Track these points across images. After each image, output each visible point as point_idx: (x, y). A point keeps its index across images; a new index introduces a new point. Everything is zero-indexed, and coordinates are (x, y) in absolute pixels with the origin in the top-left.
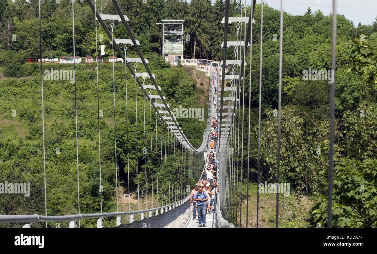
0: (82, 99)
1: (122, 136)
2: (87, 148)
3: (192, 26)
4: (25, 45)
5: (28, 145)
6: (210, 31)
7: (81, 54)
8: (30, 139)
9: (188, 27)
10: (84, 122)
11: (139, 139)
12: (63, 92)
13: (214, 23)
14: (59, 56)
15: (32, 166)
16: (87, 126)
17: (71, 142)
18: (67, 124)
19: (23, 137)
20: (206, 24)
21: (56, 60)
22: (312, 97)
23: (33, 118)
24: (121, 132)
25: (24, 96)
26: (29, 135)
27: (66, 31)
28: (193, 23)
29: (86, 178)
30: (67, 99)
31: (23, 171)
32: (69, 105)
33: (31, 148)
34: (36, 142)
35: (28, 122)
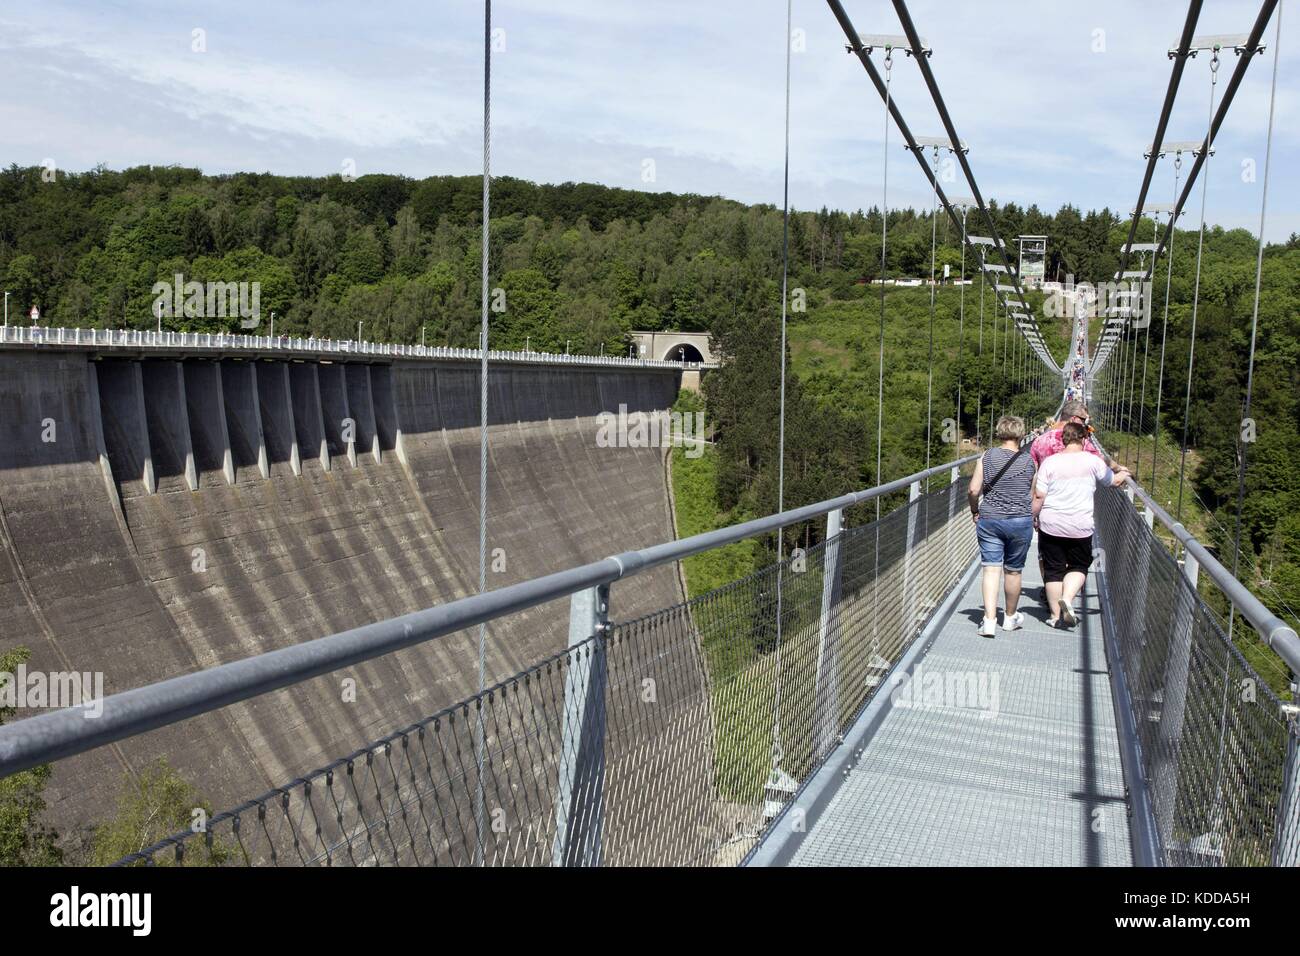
0: (920, 326)
1: (963, 370)
2: (922, 383)
3: (1056, 245)
4: (857, 264)
5: (852, 377)
6: (1078, 250)
7: (923, 275)
8: (856, 370)
9: (1052, 245)
10: (920, 353)
11: (984, 374)
12: (898, 318)
13: (1084, 241)
14: (895, 278)
15: (855, 402)
16: (923, 358)
17: (904, 376)
18: (900, 354)
19: (848, 368)
20: (1074, 242)
21: (892, 281)
22: (1207, 328)
23: (859, 346)
24: (963, 365)
25: (852, 322)
26: (854, 366)
27: (904, 249)
28: (1058, 242)
29: (919, 419)
30: (902, 326)
31: (844, 407)
32: (903, 333)
33: (856, 381)
34: (862, 375)
35: (855, 350)
